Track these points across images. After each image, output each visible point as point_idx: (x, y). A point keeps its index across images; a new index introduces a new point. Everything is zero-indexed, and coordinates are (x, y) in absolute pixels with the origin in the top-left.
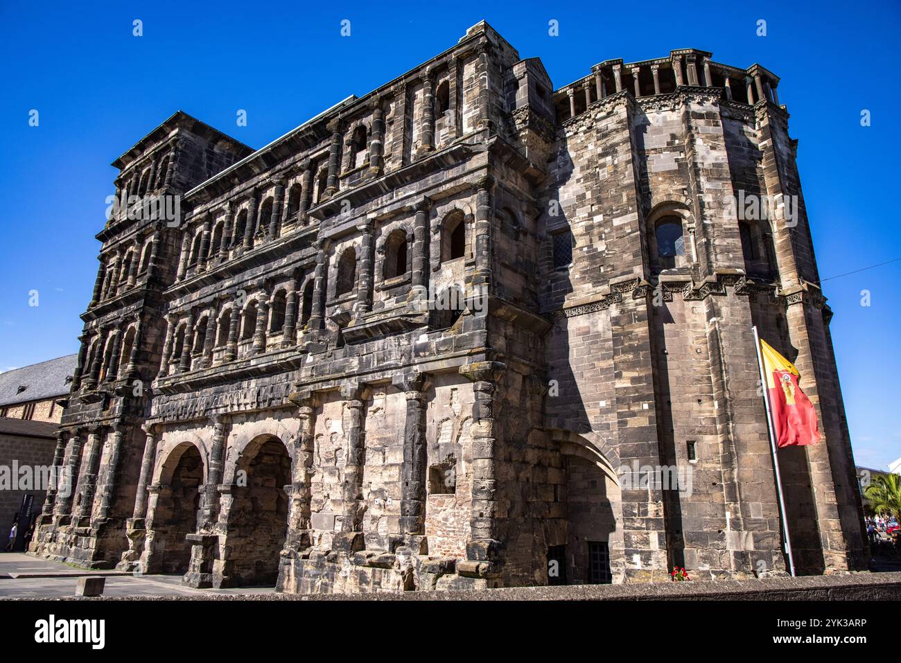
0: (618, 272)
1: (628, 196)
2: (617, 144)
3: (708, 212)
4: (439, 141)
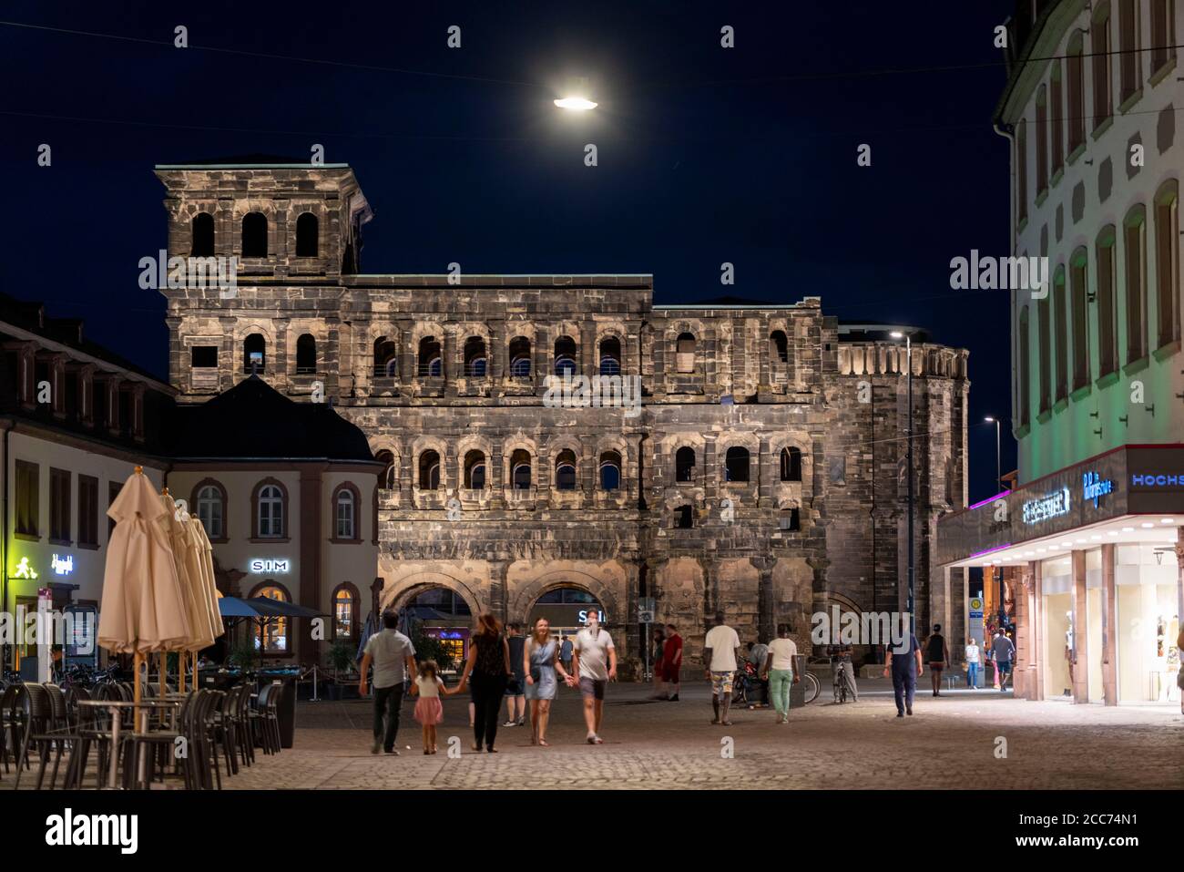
0: (882, 500)
1: (892, 450)
2: (887, 410)
3: (932, 467)
4: (773, 382)
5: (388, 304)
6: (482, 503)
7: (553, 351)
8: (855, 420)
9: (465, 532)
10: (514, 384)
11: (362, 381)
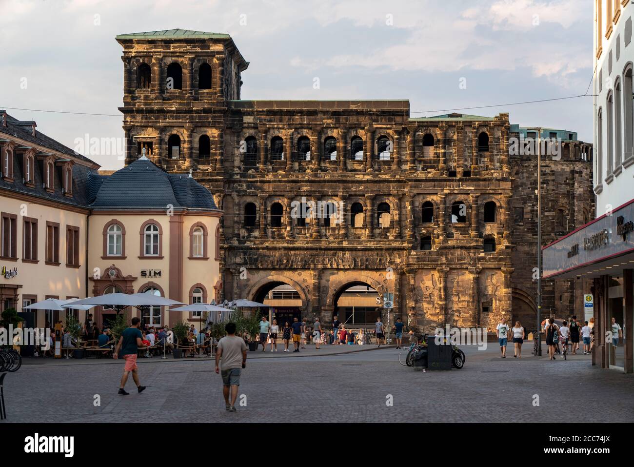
0: (545, 234)
2: (549, 180)
3: (576, 214)
4: (480, 163)
5: (253, 117)
6: (308, 235)
7: (350, 145)
8: (529, 186)
9: (298, 252)
10: (328, 165)
11: (237, 163)
